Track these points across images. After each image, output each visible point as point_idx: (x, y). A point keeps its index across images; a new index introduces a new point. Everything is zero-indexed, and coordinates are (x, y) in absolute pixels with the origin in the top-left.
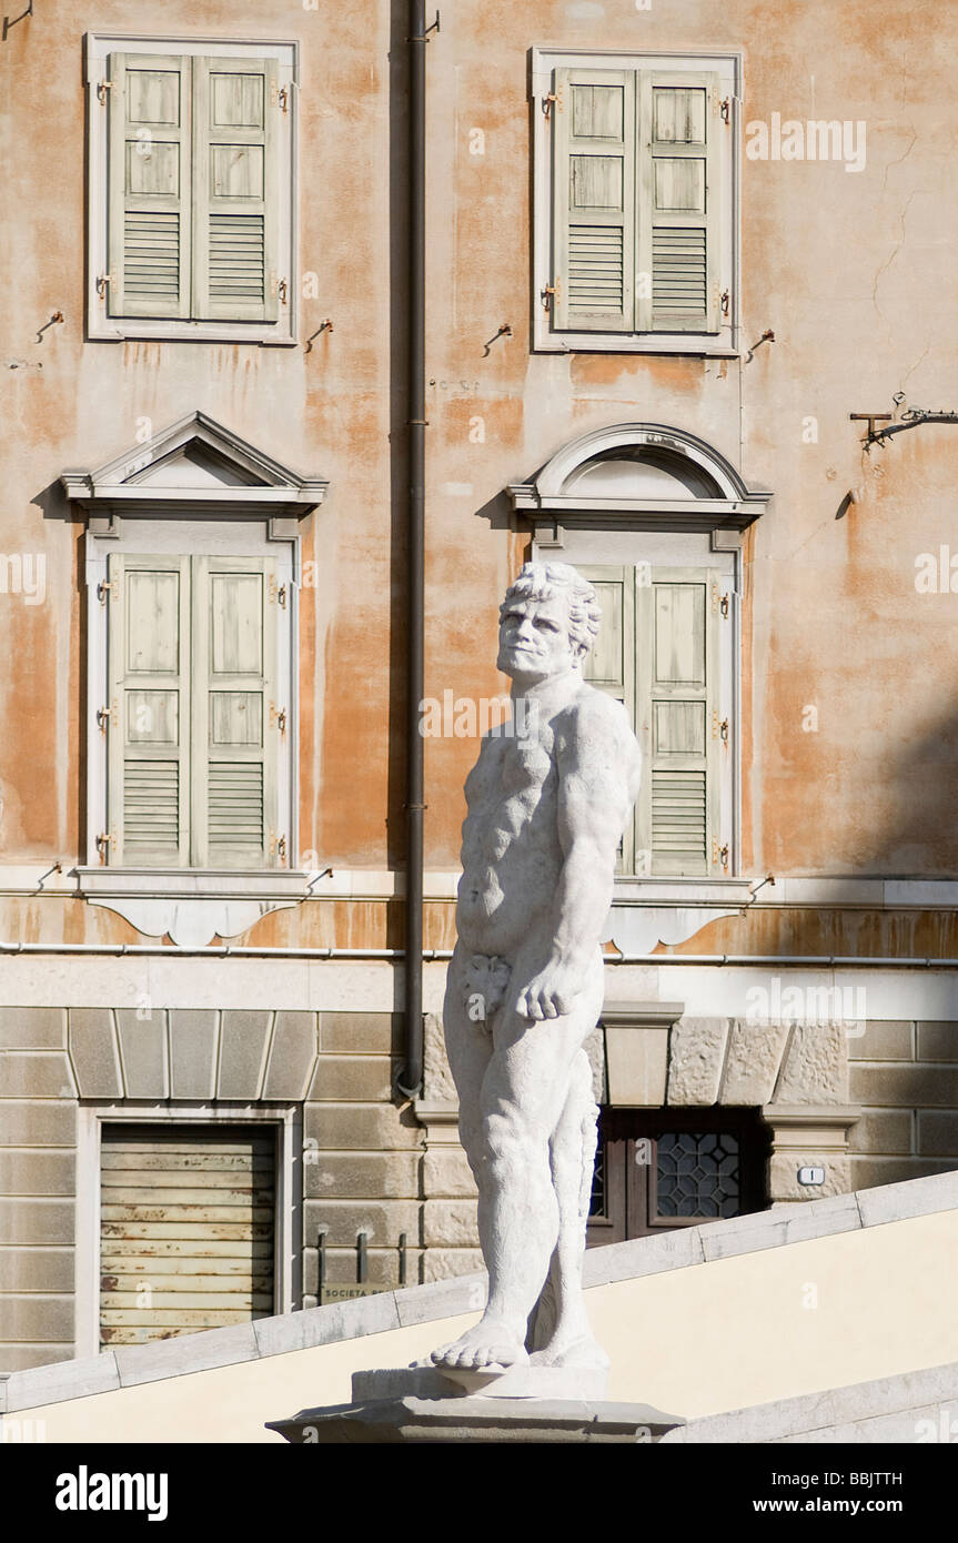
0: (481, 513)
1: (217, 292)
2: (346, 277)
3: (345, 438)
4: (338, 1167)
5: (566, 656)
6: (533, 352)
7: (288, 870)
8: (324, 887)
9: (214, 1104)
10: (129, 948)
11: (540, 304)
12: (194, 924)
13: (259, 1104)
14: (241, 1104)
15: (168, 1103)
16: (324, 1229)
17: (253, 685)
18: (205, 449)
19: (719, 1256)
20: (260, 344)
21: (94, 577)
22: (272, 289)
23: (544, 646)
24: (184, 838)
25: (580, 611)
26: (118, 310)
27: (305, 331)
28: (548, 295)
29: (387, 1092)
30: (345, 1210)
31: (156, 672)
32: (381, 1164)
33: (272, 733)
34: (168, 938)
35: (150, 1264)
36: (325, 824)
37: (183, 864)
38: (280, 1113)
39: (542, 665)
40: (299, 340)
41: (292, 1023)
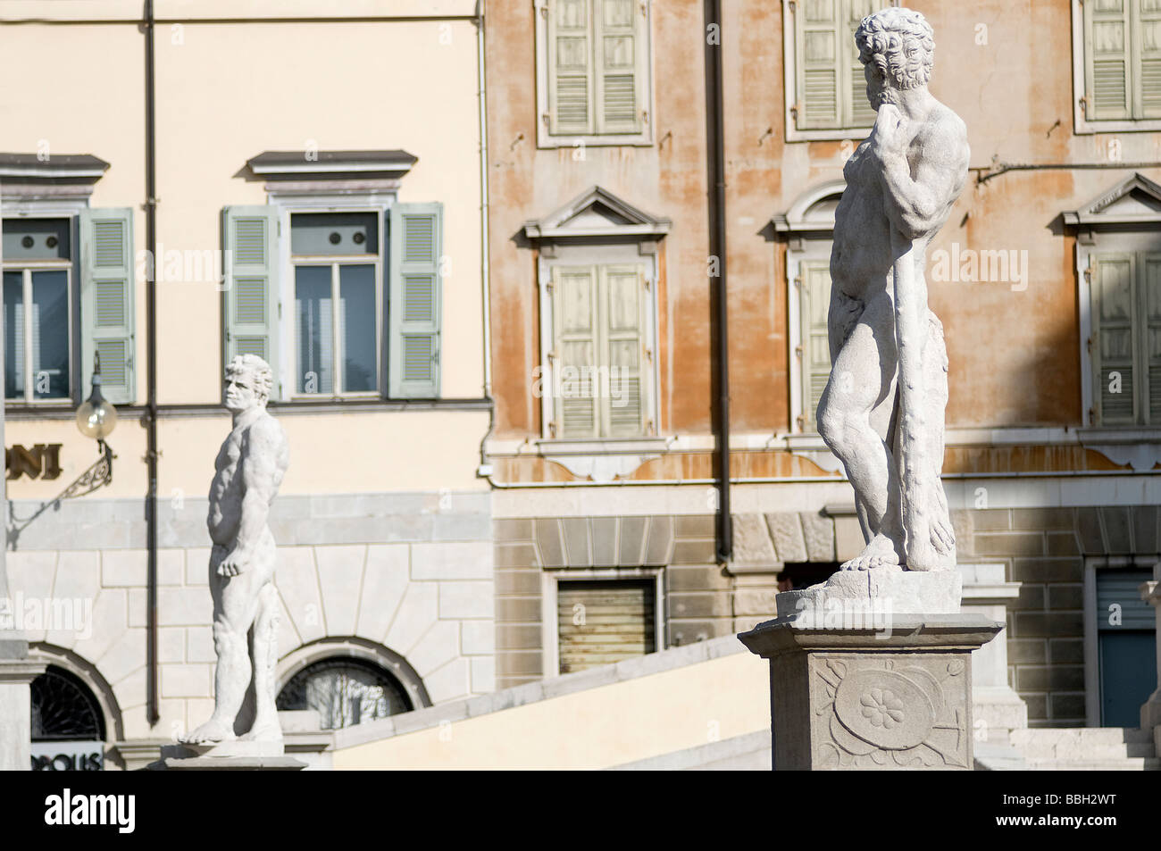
0: (760, 233)
1: (609, 118)
2: (682, 106)
3: (682, 196)
4: (687, 600)
5: (254, 400)
6: (786, 142)
7: (655, 437)
8: (674, 446)
9: (618, 568)
10: (569, 483)
11: (789, 116)
12: (604, 469)
13: (643, 568)
14: (633, 568)
15: (593, 568)
16: (680, 635)
17: (632, 335)
18: (602, 206)
19: (718, 656)
20: (633, 146)
21: (544, 281)
22: (639, 115)
23: (241, 396)
24: (597, 422)
25: (259, 378)
26: (554, 131)
27: (658, 137)
28: (794, 110)
29: (713, 558)
30: (692, 625)
31: (579, 330)
32: (710, 599)
33: (644, 362)
34: (590, 478)
35: (587, 657)
36: (675, 411)
37: (596, 435)
38: (654, 572)
39: (240, 405)
40: (655, 142)
41: (659, 522)
